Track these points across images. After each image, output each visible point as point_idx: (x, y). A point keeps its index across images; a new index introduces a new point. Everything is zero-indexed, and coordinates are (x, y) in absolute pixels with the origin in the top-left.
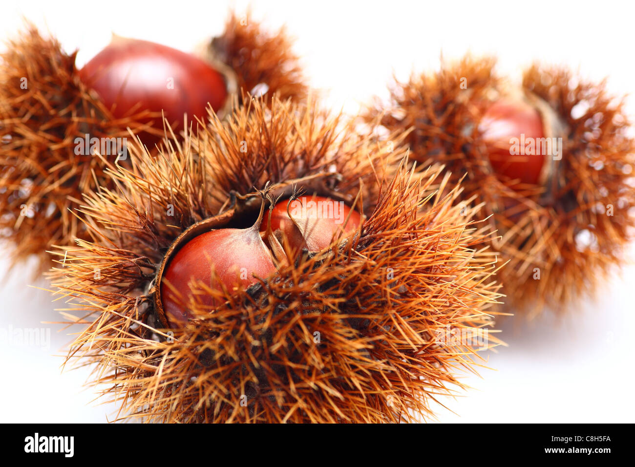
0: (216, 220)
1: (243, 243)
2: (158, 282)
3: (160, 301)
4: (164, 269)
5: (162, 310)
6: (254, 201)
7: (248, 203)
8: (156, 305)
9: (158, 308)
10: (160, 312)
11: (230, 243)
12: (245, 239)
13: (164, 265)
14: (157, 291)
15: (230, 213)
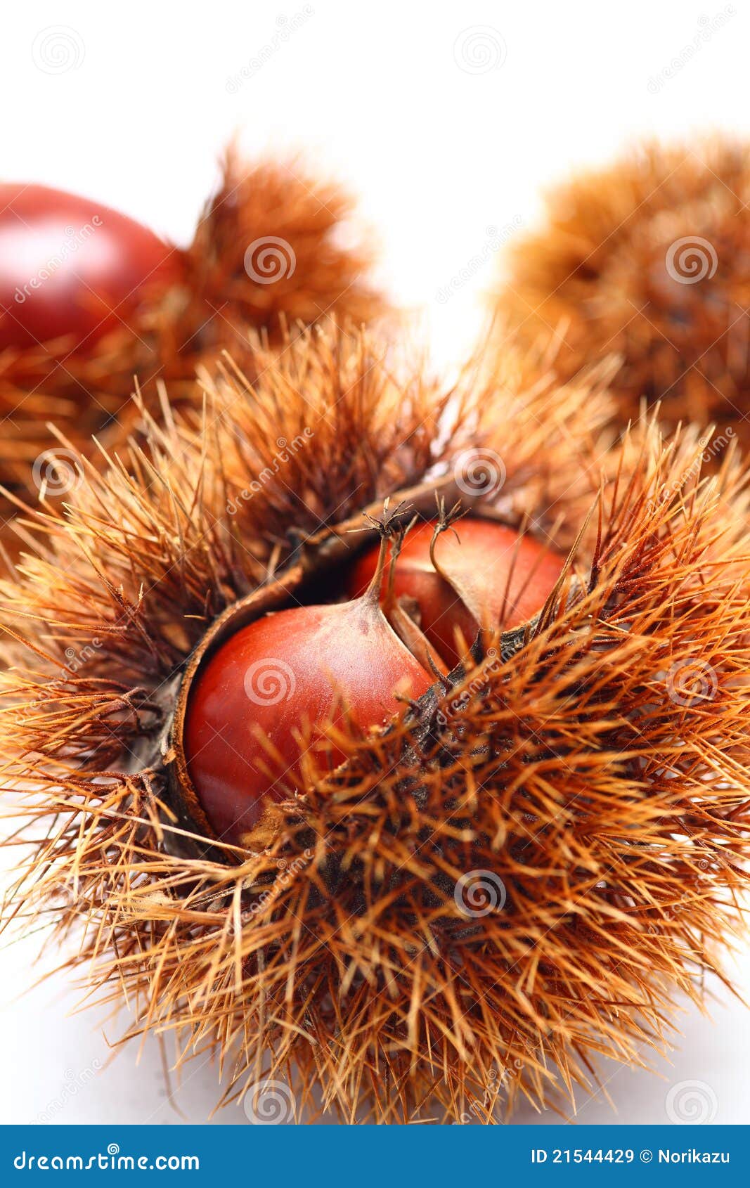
0: (272, 593)
1: (355, 633)
2: (177, 738)
3: (187, 777)
4: (187, 708)
5: (193, 793)
6: (337, 545)
7: (324, 551)
8: (180, 785)
9: (184, 792)
10: (190, 798)
11: (327, 637)
12: (356, 624)
13: (185, 699)
14: (178, 755)
15: (293, 575)
